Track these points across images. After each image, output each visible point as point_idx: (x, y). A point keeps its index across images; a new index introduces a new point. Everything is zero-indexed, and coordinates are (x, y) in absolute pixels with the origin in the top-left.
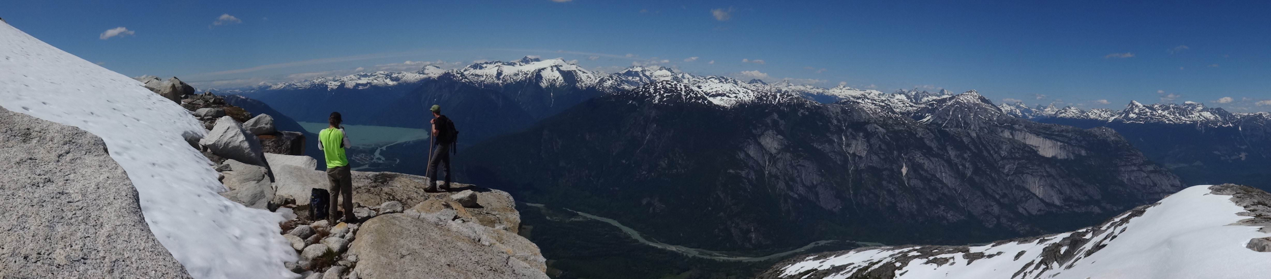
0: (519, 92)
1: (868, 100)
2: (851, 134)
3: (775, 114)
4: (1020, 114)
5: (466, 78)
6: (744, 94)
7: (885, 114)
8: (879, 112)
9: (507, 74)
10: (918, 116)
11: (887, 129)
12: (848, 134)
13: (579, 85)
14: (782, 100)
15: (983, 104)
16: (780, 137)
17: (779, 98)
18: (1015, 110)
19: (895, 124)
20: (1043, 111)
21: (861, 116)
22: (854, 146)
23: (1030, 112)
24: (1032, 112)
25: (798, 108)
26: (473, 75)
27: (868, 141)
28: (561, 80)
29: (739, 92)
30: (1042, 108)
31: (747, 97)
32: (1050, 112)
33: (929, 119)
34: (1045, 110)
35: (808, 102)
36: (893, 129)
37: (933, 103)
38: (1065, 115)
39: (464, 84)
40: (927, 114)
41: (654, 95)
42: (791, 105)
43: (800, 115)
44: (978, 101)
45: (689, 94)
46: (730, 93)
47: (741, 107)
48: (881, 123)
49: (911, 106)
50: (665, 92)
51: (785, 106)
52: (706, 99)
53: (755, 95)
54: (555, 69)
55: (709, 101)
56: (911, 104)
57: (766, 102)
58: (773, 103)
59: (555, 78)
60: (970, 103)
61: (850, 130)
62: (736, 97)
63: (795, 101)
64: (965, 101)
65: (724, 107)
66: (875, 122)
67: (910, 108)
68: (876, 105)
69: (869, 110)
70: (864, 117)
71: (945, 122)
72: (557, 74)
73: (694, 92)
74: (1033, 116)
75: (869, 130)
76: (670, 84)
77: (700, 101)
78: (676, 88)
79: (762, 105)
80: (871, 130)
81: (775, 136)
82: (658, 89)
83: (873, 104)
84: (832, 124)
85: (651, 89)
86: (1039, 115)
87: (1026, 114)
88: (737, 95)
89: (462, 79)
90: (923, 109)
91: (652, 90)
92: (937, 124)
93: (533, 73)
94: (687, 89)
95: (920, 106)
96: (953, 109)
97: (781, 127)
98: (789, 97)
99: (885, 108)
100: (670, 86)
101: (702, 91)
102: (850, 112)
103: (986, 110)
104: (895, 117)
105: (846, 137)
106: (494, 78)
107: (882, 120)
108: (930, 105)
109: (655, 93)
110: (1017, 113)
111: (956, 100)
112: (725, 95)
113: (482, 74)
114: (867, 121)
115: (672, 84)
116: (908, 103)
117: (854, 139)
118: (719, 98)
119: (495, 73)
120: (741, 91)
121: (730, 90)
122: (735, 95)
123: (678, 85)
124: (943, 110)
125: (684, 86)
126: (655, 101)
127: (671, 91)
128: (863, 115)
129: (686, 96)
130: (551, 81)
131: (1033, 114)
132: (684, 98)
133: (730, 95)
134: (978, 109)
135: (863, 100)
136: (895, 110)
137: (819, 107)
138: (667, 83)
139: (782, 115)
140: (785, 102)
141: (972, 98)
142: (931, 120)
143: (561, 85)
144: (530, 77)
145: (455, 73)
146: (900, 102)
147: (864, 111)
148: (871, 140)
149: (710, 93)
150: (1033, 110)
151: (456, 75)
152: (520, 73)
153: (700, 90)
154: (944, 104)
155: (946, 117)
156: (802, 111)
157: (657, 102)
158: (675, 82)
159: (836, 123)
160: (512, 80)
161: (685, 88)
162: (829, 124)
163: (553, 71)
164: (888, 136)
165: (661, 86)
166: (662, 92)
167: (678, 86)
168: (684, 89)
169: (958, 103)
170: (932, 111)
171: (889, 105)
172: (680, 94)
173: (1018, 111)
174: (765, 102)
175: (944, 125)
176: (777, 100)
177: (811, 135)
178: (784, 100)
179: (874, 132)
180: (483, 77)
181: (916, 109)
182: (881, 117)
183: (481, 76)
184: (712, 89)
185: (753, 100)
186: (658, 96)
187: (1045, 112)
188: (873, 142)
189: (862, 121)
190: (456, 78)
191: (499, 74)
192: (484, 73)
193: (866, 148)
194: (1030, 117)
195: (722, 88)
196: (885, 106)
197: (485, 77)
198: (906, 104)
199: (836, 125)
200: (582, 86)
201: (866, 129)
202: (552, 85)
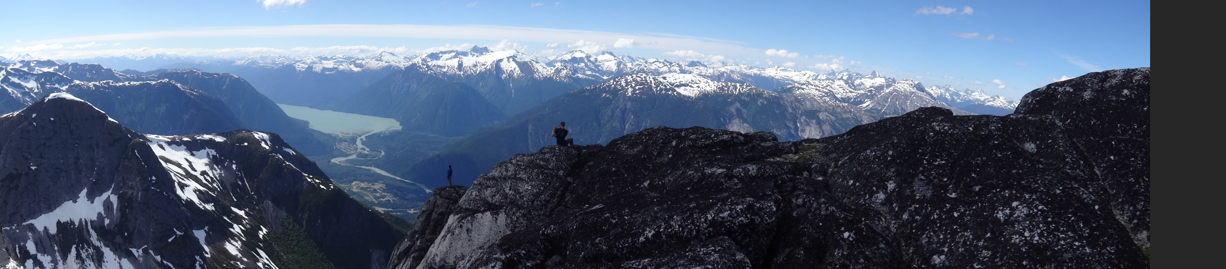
0: (481, 84)
1: (811, 86)
2: (805, 120)
3: (737, 103)
4: (949, 98)
5: (431, 69)
6: (705, 84)
7: (834, 103)
8: (828, 101)
9: (466, 66)
10: (858, 101)
11: (836, 117)
12: (802, 121)
13: (537, 76)
14: (742, 90)
15: (919, 92)
16: (745, 125)
17: (740, 89)
18: (945, 93)
19: (843, 112)
20: (970, 95)
21: (813, 105)
22: (808, 132)
23: (959, 95)
24: (960, 95)
25: (757, 98)
26: (435, 66)
27: (820, 128)
28: (518, 71)
29: (700, 82)
30: (970, 92)
31: (708, 86)
32: (978, 97)
33: (869, 105)
34: (973, 94)
35: (766, 92)
36: (842, 116)
37: (872, 90)
38: (993, 103)
39: (431, 75)
40: (866, 100)
41: (626, 88)
42: (751, 95)
43: (760, 105)
44: (914, 89)
45: (658, 86)
46: (692, 83)
47: (705, 97)
48: (831, 111)
49: (851, 92)
50: (636, 85)
51: (746, 96)
52: (675, 91)
53: (716, 85)
54: (511, 60)
55: (677, 92)
56: (851, 90)
57: (728, 92)
58: (734, 93)
59: (513, 69)
60: (907, 91)
61: (804, 117)
62: (698, 87)
63: (754, 91)
64: (902, 90)
65: (689, 97)
66: (826, 111)
67: (850, 94)
68: (819, 91)
69: (819, 100)
70: (816, 106)
71: (884, 108)
72: (513, 65)
73: (662, 84)
74: (961, 100)
75: (821, 118)
76: (640, 77)
77: (670, 93)
78: (646, 81)
79: (724, 95)
80: (823, 118)
81: (741, 124)
82: (629, 82)
83: (816, 90)
84: (787, 111)
85: (622, 82)
86: (967, 99)
87: (955, 97)
88: (699, 85)
89: (428, 70)
90: (862, 95)
91: (623, 84)
92: (876, 109)
93: (492, 65)
94: (657, 81)
95: (859, 92)
96: (891, 96)
97: (744, 116)
98: (749, 88)
99: (829, 94)
100: (640, 79)
101: (667, 82)
102: (803, 101)
103: (921, 98)
104: (842, 106)
105: (801, 123)
106: (455, 69)
107: (832, 108)
108: (869, 91)
109: (627, 85)
110: (947, 97)
111: (894, 88)
112: (688, 85)
113: (444, 65)
114: (818, 109)
115: (642, 77)
116: (847, 89)
117: (807, 125)
118: (683, 88)
119: (456, 65)
120: (702, 81)
121: (692, 80)
122: (697, 85)
123: (648, 77)
124: (881, 96)
125: (653, 78)
126: (628, 94)
127: (642, 84)
128: (815, 103)
129: (656, 87)
130: (508, 72)
131: (961, 98)
132: (655, 90)
133: (693, 85)
134: (913, 97)
135: (807, 86)
136: (836, 95)
137: (775, 97)
138: (637, 77)
139: (744, 104)
140: (745, 92)
141: (908, 87)
142: (871, 106)
143: (519, 75)
144: (490, 69)
145: (420, 64)
146: (840, 88)
147: (815, 100)
148: (823, 127)
149: (674, 84)
150: (961, 93)
151: (421, 66)
152: (478, 64)
153: (665, 81)
154: (882, 92)
155: (885, 103)
156: (761, 100)
157: (630, 94)
158: (644, 75)
159: (791, 111)
160: (472, 71)
161: (654, 80)
162: (785, 112)
163: (509, 62)
164: (837, 123)
165: (631, 79)
166: (633, 85)
167: (648, 79)
168: (653, 82)
169: (895, 91)
170: (871, 97)
171: (832, 92)
172: (651, 86)
173: (947, 94)
174: (726, 92)
175: (883, 111)
176: (738, 90)
177: (771, 122)
178: (744, 90)
179: (826, 120)
180: (445, 68)
181: (855, 94)
182: (830, 105)
183: (443, 67)
184: (676, 79)
185: (715, 90)
186: (630, 89)
187: (972, 97)
188: (825, 128)
189: (814, 109)
190: (422, 69)
191: (460, 65)
192: (445, 64)
193: (818, 133)
194: (959, 101)
195: (684, 79)
196: (828, 93)
197: (446, 68)
198: (846, 90)
199: (791, 113)
200: (540, 77)
201: (818, 117)
202: (511, 75)
